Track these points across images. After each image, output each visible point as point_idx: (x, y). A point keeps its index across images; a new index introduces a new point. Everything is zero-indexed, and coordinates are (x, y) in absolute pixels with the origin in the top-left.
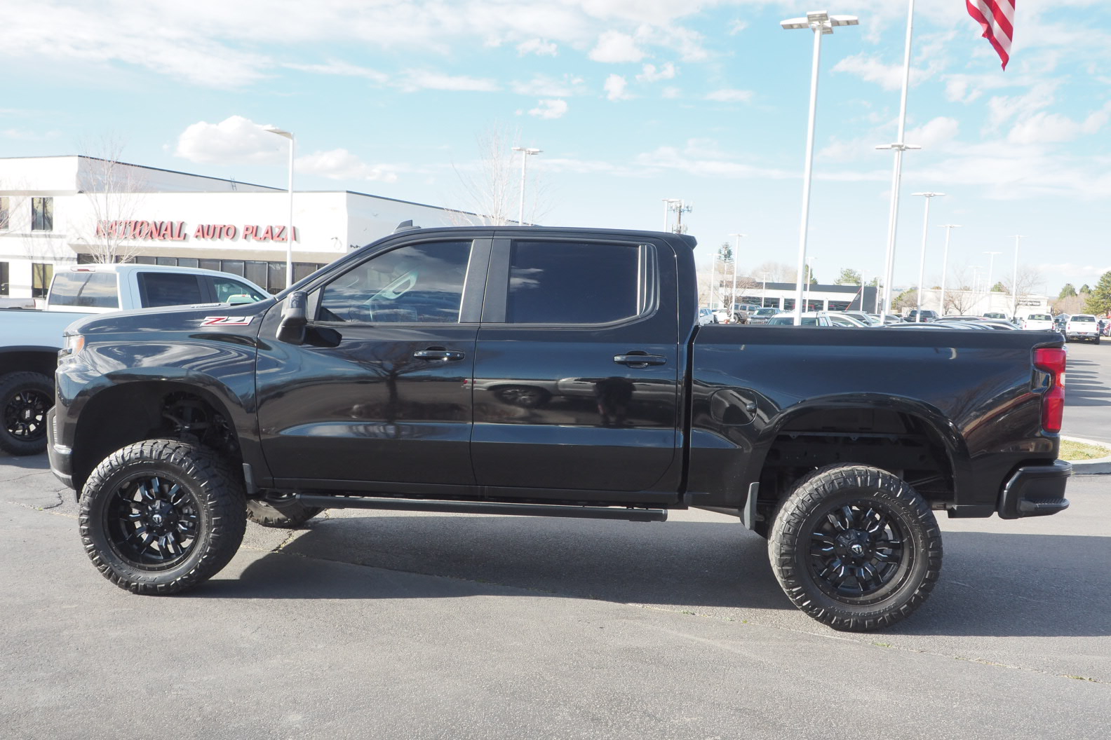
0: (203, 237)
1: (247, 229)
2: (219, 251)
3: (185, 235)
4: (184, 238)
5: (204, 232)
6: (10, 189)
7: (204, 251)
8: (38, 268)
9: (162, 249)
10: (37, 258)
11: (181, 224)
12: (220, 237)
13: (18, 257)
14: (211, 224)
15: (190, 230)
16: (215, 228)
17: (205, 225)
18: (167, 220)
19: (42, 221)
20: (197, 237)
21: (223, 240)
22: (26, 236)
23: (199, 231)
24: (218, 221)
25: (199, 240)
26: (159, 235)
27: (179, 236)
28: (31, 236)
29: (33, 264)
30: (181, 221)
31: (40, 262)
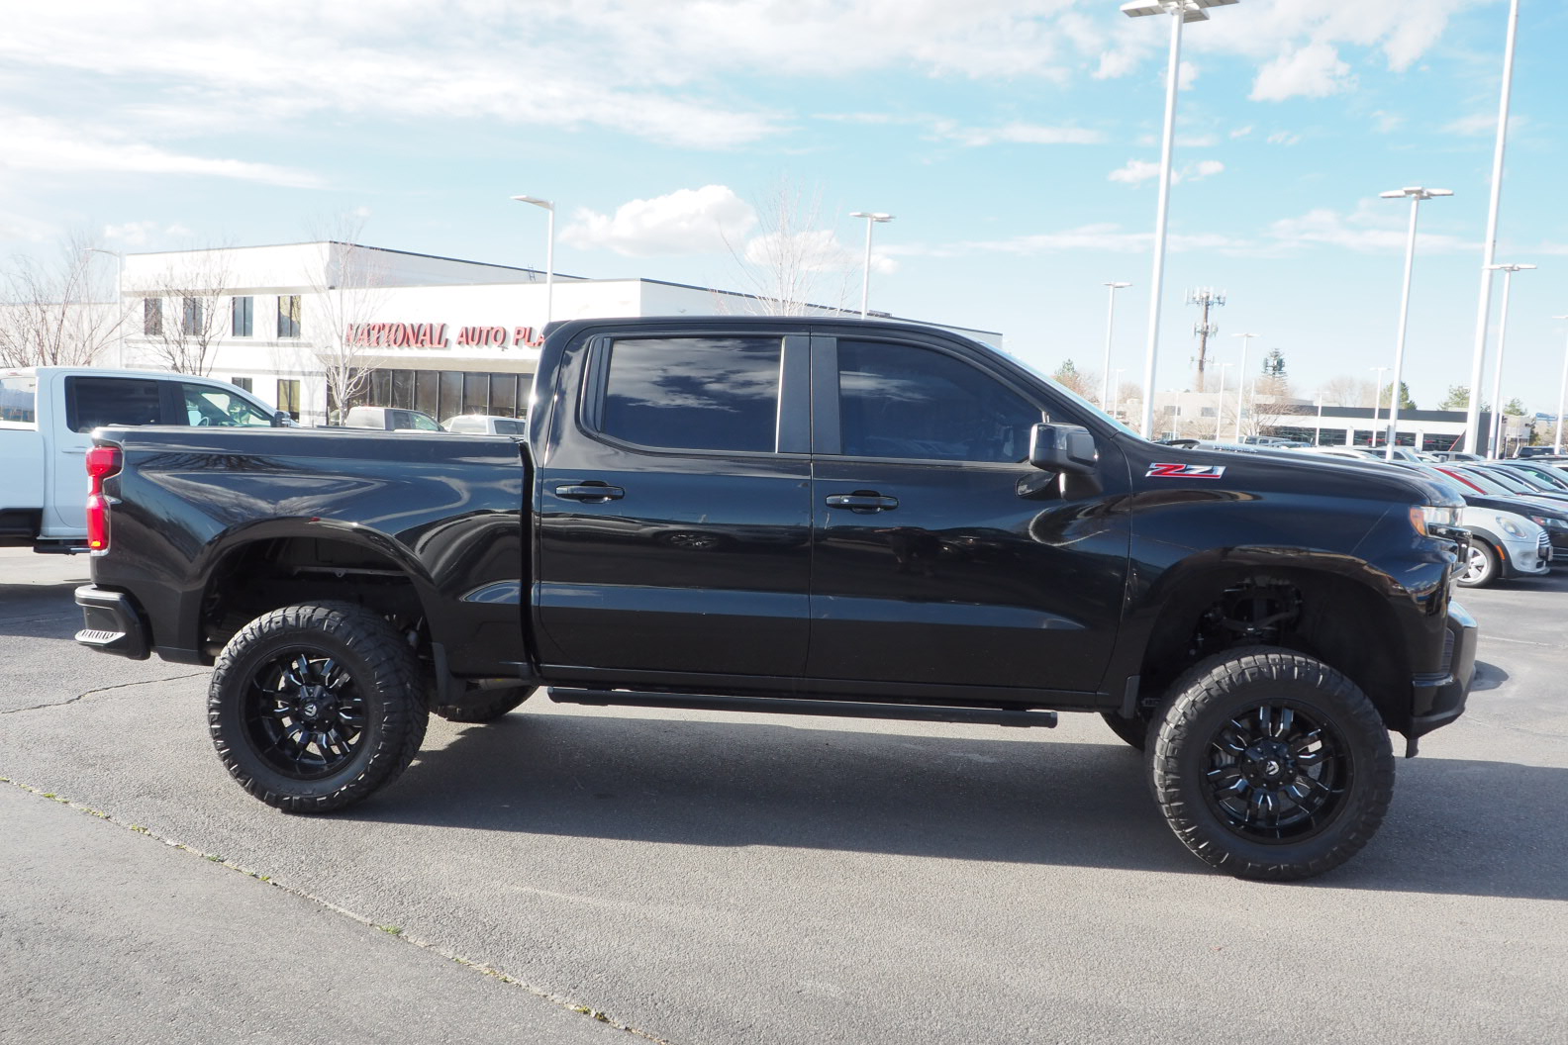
0: (468, 343)
1: (519, 333)
2: (485, 362)
3: (447, 340)
4: (445, 346)
5: (470, 336)
6: (254, 286)
7: (469, 362)
8: (284, 385)
9: (421, 360)
10: (283, 373)
11: (443, 327)
12: (486, 344)
13: (264, 372)
14: (477, 325)
15: (452, 334)
16: (481, 331)
17: (470, 327)
18: (426, 322)
19: (287, 327)
20: (460, 343)
21: (490, 347)
22: (271, 344)
23: (462, 336)
24: (485, 323)
25: (463, 347)
26: (417, 342)
27: (439, 343)
28: (277, 345)
29: (279, 381)
30: (442, 322)
31: (286, 377)
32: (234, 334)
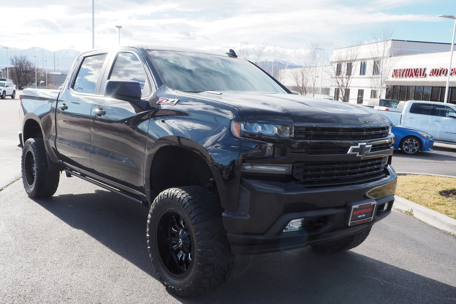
0: (433, 75)
1: (452, 70)
2: (439, 82)
3: (426, 74)
4: (425, 76)
5: (436, 72)
6: (367, 57)
7: (433, 82)
8: (373, 92)
9: (416, 82)
10: (373, 87)
11: (425, 69)
12: (440, 75)
13: (367, 87)
14: (437, 68)
15: (428, 72)
16: (438, 70)
17: (434, 68)
18: (419, 68)
19: (376, 70)
20: (430, 75)
22: (370, 78)
23: (431, 72)
25: (431, 77)
26: (415, 75)
27: (423, 75)
28: (372, 78)
29: (372, 90)
30: (425, 67)
31: (373, 89)
32: (360, 75)
